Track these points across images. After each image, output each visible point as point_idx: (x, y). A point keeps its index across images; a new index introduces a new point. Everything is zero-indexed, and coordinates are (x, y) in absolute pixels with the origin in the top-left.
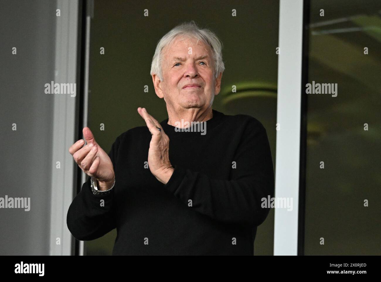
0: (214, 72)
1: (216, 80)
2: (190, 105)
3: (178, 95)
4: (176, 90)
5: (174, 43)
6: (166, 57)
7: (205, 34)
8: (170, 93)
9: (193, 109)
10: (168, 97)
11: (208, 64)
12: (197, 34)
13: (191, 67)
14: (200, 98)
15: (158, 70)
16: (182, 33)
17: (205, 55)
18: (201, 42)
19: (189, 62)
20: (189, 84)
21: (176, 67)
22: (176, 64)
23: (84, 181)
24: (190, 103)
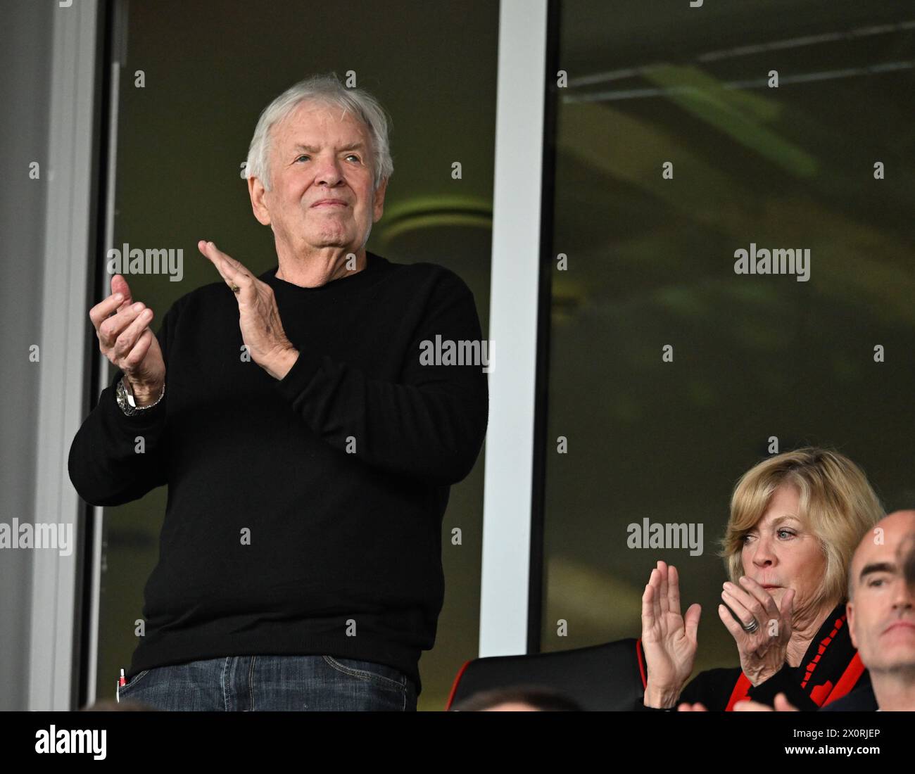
0: (374, 175)
1: (376, 193)
2: (326, 242)
3: (302, 219)
4: (297, 211)
5: (296, 115)
6: (278, 143)
7: (357, 100)
8: (284, 216)
9: (331, 248)
10: (281, 224)
11: (364, 161)
12: (342, 99)
13: (330, 165)
14: (345, 227)
15: (261, 168)
16: (312, 96)
17: (357, 141)
18: (349, 115)
19: (325, 155)
20: (325, 200)
21: (299, 163)
22: (300, 158)
23: (104, 384)
24: (326, 237)
